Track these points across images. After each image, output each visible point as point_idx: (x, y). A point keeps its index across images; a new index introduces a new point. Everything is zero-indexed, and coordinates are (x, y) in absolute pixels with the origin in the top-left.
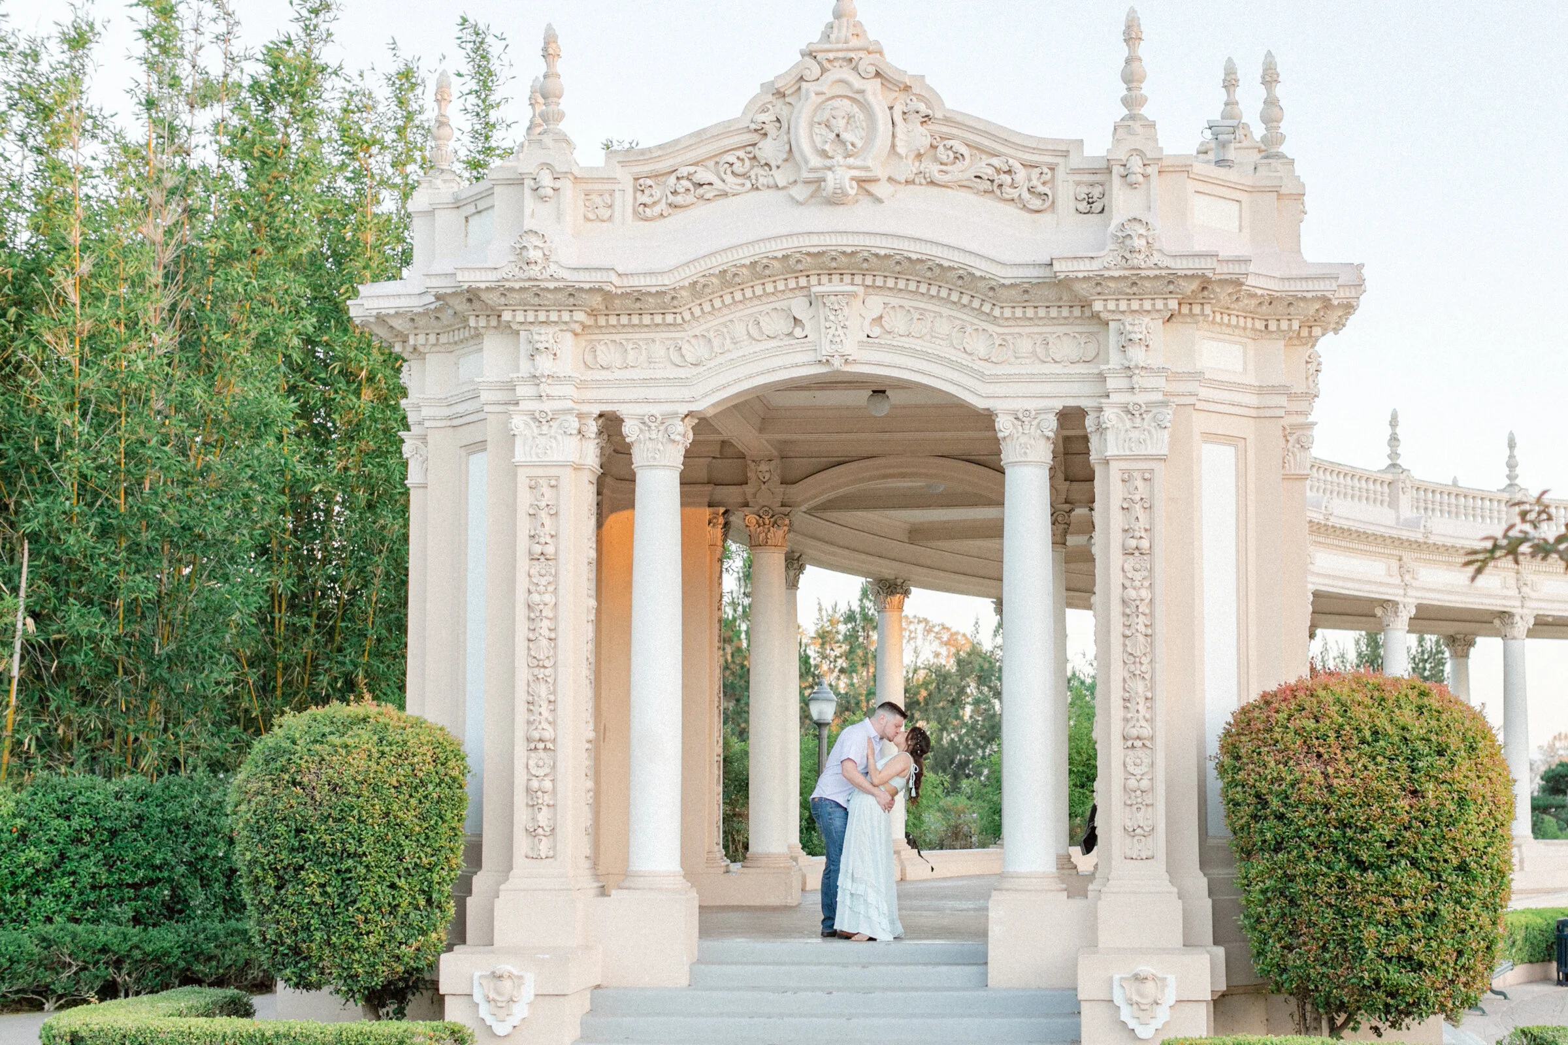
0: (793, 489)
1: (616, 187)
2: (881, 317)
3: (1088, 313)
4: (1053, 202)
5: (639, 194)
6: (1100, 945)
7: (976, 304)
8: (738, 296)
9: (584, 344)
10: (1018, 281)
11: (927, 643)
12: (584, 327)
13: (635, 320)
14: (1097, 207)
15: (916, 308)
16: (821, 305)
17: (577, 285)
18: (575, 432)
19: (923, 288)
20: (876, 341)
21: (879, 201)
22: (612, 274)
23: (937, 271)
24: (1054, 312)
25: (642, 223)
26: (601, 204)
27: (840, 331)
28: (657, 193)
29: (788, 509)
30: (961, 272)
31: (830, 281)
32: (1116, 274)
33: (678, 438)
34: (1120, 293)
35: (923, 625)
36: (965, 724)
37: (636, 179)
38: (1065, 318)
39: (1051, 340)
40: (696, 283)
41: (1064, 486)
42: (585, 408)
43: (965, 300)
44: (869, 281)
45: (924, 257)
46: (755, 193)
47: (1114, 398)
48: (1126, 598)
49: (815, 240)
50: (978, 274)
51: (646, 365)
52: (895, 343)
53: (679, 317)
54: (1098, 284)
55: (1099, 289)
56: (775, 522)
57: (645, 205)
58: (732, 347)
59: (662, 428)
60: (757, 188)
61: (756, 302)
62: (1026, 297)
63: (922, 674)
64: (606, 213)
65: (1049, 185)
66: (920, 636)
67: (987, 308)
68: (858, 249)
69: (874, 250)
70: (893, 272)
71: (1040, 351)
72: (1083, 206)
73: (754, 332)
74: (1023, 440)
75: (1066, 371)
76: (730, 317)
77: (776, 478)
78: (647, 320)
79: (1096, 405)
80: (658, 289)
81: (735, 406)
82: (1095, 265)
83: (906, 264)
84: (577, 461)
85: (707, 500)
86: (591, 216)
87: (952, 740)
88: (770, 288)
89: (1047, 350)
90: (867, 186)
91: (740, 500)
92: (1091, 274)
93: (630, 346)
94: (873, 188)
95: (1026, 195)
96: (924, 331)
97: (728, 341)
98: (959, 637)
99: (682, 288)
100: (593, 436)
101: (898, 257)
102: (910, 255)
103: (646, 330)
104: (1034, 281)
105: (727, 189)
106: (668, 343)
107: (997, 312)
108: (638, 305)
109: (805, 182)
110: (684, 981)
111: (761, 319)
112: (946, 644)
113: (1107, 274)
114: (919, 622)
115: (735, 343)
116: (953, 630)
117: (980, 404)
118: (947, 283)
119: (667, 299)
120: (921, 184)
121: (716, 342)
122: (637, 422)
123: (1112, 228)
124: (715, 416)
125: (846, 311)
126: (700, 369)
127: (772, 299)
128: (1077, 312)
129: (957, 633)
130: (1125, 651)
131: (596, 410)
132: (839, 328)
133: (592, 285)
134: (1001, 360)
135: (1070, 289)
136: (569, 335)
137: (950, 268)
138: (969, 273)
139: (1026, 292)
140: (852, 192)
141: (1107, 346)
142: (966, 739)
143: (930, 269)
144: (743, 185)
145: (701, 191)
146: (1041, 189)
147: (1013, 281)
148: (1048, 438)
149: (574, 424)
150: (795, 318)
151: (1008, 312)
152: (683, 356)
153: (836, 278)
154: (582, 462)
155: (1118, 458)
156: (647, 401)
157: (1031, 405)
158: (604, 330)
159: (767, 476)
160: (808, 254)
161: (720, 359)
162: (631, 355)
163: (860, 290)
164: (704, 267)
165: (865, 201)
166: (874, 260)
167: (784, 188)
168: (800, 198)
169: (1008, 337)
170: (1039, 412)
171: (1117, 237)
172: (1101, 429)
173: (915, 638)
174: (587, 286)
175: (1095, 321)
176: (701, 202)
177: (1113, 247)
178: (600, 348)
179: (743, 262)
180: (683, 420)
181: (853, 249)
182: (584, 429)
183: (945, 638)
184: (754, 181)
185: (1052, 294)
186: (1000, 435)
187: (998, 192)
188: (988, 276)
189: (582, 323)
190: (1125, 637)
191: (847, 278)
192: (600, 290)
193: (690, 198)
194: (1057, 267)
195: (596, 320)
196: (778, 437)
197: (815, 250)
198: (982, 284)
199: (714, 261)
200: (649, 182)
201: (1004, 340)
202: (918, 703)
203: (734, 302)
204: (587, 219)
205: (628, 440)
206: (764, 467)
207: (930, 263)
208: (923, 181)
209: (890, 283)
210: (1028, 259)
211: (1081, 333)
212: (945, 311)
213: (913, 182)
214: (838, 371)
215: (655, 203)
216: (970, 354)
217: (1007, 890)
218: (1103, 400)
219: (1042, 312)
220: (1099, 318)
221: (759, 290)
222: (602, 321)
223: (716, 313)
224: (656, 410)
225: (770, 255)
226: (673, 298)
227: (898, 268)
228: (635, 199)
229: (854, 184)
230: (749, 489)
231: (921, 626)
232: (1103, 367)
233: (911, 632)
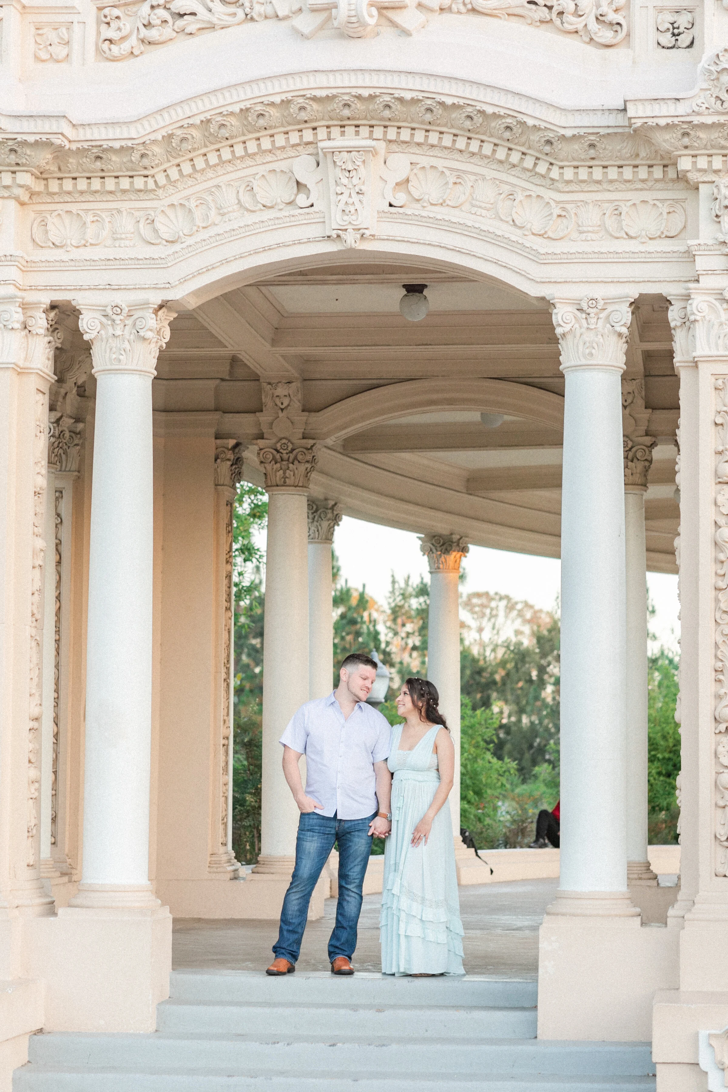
0: (315, 418)
1: (75, 18)
2: (408, 181)
3: (671, 174)
4: (628, 35)
5: (104, 26)
6: (682, 988)
7: (529, 162)
8: (226, 154)
9: (33, 215)
10: (582, 132)
11: (509, 622)
12: (32, 194)
13: (96, 184)
14: (684, 40)
15: (451, 169)
16: (330, 165)
17: (20, 138)
18: (17, 326)
19: (461, 143)
20: (401, 210)
21: (406, 33)
22: (64, 123)
23: (479, 120)
24: (628, 173)
25: (109, 64)
26: (56, 40)
27: (355, 198)
28: (127, 25)
29: (311, 442)
30: (509, 120)
31: (343, 133)
32: (709, 120)
33: (149, 335)
34: (713, 147)
35: (504, 603)
36: (545, 705)
37: (100, 9)
38: (643, 181)
39: (624, 209)
40: (171, 136)
41: (644, 414)
42: (31, 297)
43: (515, 157)
44: (392, 134)
45: (462, 102)
46: (251, 25)
47: (705, 282)
48: (719, 540)
49: (322, 80)
50: (530, 122)
51: (109, 242)
52: (424, 214)
53: (150, 181)
54: (686, 134)
55: (686, 141)
56: (296, 458)
57: (111, 41)
58: (217, 219)
59: (129, 322)
60: (252, 19)
61: (249, 162)
62: (592, 152)
63: (500, 653)
64: (61, 52)
65: (623, 13)
66: (501, 613)
67: (542, 168)
68: (378, 91)
69: (397, 94)
70: (423, 122)
71: (611, 223)
72: (667, 39)
73: (246, 199)
74: (589, 337)
75: (642, 248)
76: (215, 182)
77: (297, 405)
78: (110, 184)
79: (684, 292)
80: (123, 143)
81: (225, 296)
82: (682, 109)
83: (439, 111)
84: (21, 364)
85: (212, 431)
86: (44, 56)
87: (532, 723)
88: (266, 144)
89: (620, 222)
90: (390, 14)
91: (254, 431)
92: (676, 120)
93: (90, 218)
94: (397, 16)
95: (593, 26)
96: (463, 198)
97: (213, 213)
98: (543, 616)
99: (154, 142)
100: (42, 331)
101: (429, 102)
102: (444, 99)
103: (110, 197)
104: (603, 131)
105: (215, 20)
106: (137, 214)
107: (555, 173)
108: (98, 164)
109: (313, 11)
110: (150, 1026)
111: (255, 184)
112: (529, 621)
113: (697, 120)
114: (501, 599)
115: (223, 215)
116: (537, 608)
117: (534, 291)
118: (492, 136)
119: (135, 157)
120: (459, 12)
121: (198, 214)
122: (98, 315)
123: (704, 63)
124: (199, 307)
125: (362, 170)
126: (177, 247)
127: (269, 158)
128: (658, 173)
129: (541, 611)
130: (717, 608)
131: (46, 299)
132: (354, 195)
133: (37, 137)
134: (561, 234)
135: (649, 142)
136: (12, 204)
137: (496, 116)
138: (519, 123)
139: (592, 146)
140: (372, 21)
141: (697, 214)
142: (546, 721)
143: (470, 117)
144: (234, 14)
145: (181, 23)
146: (612, 17)
147: (575, 132)
148: (620, 335)
149: (17, 316)
150: (298, 183)
151: (569, 174)
152: (156, 231)
153: (350, 130)
154: (27, 365)
155: (711, 359)
156: (110, 287)
157: (599, 292)
158: (57, 198)
159: (286, 402)
160: (314, 99)
161: (204, 235)
162: (91, 230)
163: (381, 146)
164: (181, 116)
165: (387, 31)
166: (397, 106)
167: (286, 18)
168: (306, 30)
169: (568, 206)
170: (608, 301)
171: (710, 72)
172: (688, 323)
173: (496, 616)
174: (31, 139)
175: (682, 185)
176: (181, 36)
177: (705, 86)
178: (52, 221)
179: (230, 109)
180: (156, 311)
181: (371, 92)
182: (30, 322)
183: (528, 615)
184: (247, 10)
185: (626, 149)
186: (559, 331)
187: (557, 21)
188: (543, 125)
189: (27, 188)
190: (717, 589)
191: (364, 131)
192: (49, 144)
193: (168, 32)
194: (631, 112)
195: (47, 186)
196: (293, 351)
197: (323, 93)
198: (535, 137)
199: (194, 108)
200: (116, 12)
201: (564, 209)
202: (495, 683)
203: (222, 162)
204: (38, 59)
205: (86, 337)
206: (281, 391)
207: (469, 109)
208: (463, 9)
209: (419, 136)
210: (596, 104)
211: (663, 201)
212: (489, 173)
213: (450, 9)
214: (352, 250)
215: (123, 39)
216: (521, 228)
217: (563, 915)
218: (692, 285)
219: (613, 173)
220: (687, 181)
221: (252, 147)
222: (54, 186)
223: (198, 176)
224: (121, 298)
225: (265, 100)
226: (142, 156)
227: (428, 117)
228: (99, 33)
229: (374, 11)
230: (264, 418)
231: (503, 603)
232: (690, 242)
233: (492, 609)
